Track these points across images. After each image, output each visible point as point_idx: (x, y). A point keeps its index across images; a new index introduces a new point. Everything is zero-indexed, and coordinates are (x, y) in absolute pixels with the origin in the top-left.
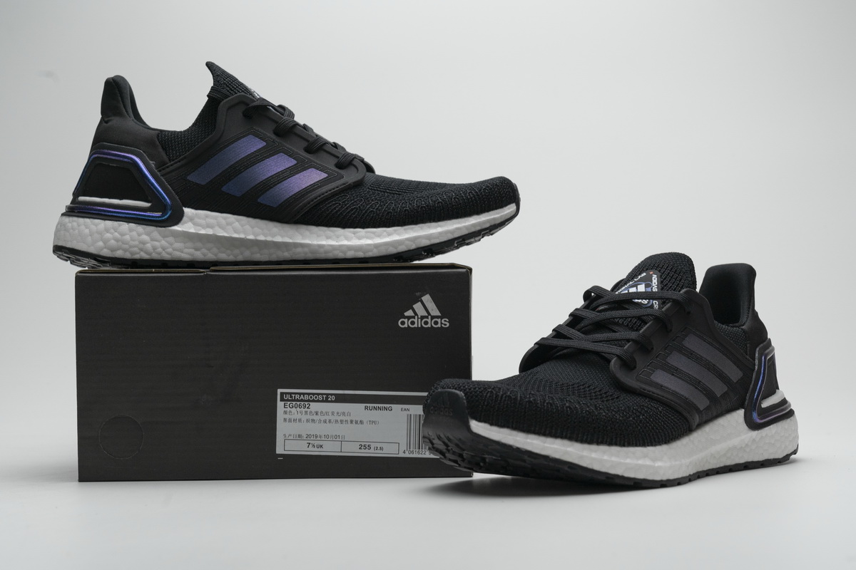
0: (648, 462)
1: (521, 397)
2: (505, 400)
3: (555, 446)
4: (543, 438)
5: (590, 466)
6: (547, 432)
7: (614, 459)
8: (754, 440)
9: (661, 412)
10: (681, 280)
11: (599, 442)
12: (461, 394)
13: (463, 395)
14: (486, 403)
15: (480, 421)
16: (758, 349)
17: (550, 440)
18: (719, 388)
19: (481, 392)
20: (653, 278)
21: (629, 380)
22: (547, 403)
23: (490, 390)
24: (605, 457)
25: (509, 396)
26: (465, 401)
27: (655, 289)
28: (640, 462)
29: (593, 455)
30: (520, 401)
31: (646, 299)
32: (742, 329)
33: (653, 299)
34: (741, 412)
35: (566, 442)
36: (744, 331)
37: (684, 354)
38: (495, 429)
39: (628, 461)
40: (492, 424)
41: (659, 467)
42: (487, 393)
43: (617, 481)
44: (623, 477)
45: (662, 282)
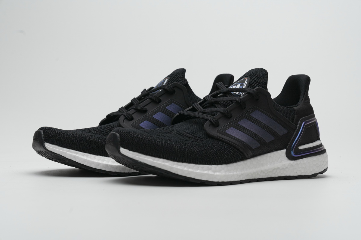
0: (210, 172)
1: (145, 138)
2: (137, 139)
3: (159, 162)
4: (153, 158)
5: (176, 173)
6: (156, 155)
7: (190, 170)
8: (292, 165)
9: (225, 149)
10: (259, 82)
11: (183, 161)
12: (118, 135)
13: (119, 135)
14: (128, 140)
15: (125, 148)
16: (301, 119)
17: (157, 159)
18: (268, 138)
19: (127, 134)
20: (246, 81)
21: (213, 132)
22: (158, 142)
23: (131, 134)
24: (185, 169)
25: (139, 137)
26: (119, 139)
27: (244, 87)
28: (205, 172)
29: (179, 167)
30: (144, 139)
31: (238, 92)
32: (294, 109)
33: (242, 92)
34: (284, 151)
35: (165, 160)
36: (294, 110)
37: (250, 120)
38: (131, 152)
39: (198, 171)
40: (130, 150)
41: (217, 175)
42: (129, 135)
43: (191, 181)
44: (194, 179)
45: (249, 83)
